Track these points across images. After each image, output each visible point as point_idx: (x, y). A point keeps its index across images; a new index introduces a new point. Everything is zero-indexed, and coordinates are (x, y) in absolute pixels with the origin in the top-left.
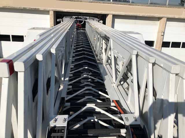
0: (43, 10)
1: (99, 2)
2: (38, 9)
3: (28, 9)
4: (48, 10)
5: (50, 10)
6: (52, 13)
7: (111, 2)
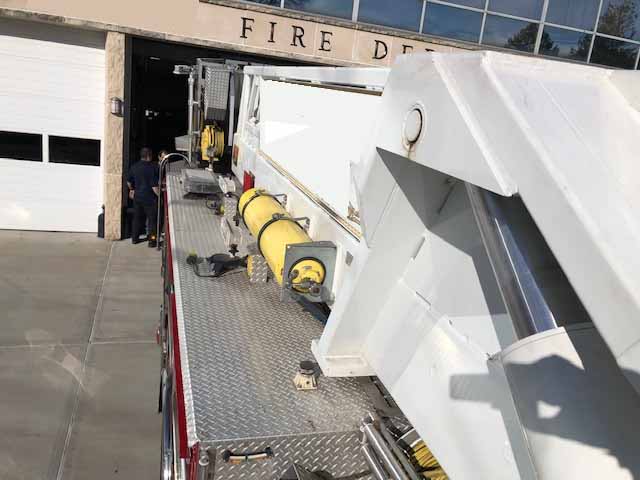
0: (78, 23)
1: (309, 18)
2: (57, 18)
3: (12, 14)
4: (102, 27)
5: (108, 28)
6: (116, 41)
7: (355, 24)
